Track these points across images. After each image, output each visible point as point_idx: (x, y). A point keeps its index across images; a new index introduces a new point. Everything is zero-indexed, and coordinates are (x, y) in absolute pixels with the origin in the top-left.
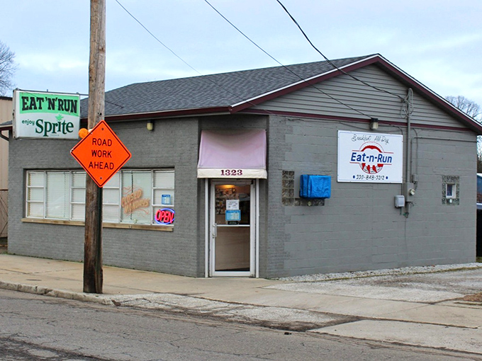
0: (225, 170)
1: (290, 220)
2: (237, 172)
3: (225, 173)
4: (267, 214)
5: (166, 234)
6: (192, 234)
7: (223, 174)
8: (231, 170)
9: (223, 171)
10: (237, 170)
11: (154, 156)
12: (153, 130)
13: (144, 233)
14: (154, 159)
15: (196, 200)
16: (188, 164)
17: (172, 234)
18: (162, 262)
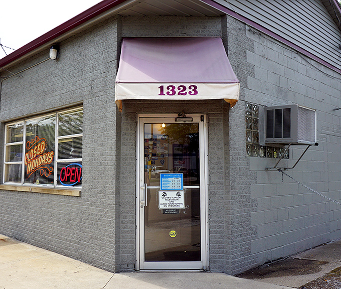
0: (166, 86)
1: (255, 178)
2: (188, 90)
3: (165, 90)
4: (227, 168)
5: (72, 200)
6: (108, 201)
7: (162, 93)
8: (176, 86)
9: (162, 88)
10: (187, 86)
11: (58, 93)
12: (58, 58)
13: (45, 197)
14: (58, 97)
15: (114, 147)
16: (102, 93)
17: (79, 200)
18: (66, 240)
